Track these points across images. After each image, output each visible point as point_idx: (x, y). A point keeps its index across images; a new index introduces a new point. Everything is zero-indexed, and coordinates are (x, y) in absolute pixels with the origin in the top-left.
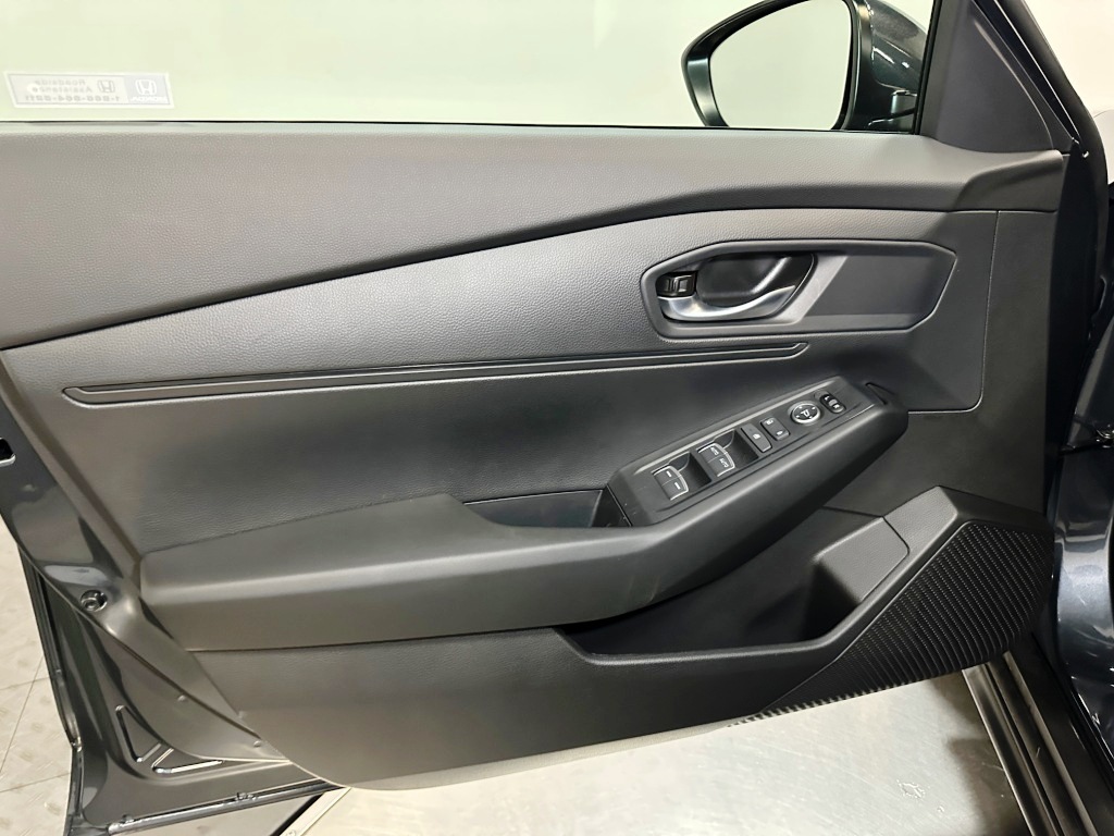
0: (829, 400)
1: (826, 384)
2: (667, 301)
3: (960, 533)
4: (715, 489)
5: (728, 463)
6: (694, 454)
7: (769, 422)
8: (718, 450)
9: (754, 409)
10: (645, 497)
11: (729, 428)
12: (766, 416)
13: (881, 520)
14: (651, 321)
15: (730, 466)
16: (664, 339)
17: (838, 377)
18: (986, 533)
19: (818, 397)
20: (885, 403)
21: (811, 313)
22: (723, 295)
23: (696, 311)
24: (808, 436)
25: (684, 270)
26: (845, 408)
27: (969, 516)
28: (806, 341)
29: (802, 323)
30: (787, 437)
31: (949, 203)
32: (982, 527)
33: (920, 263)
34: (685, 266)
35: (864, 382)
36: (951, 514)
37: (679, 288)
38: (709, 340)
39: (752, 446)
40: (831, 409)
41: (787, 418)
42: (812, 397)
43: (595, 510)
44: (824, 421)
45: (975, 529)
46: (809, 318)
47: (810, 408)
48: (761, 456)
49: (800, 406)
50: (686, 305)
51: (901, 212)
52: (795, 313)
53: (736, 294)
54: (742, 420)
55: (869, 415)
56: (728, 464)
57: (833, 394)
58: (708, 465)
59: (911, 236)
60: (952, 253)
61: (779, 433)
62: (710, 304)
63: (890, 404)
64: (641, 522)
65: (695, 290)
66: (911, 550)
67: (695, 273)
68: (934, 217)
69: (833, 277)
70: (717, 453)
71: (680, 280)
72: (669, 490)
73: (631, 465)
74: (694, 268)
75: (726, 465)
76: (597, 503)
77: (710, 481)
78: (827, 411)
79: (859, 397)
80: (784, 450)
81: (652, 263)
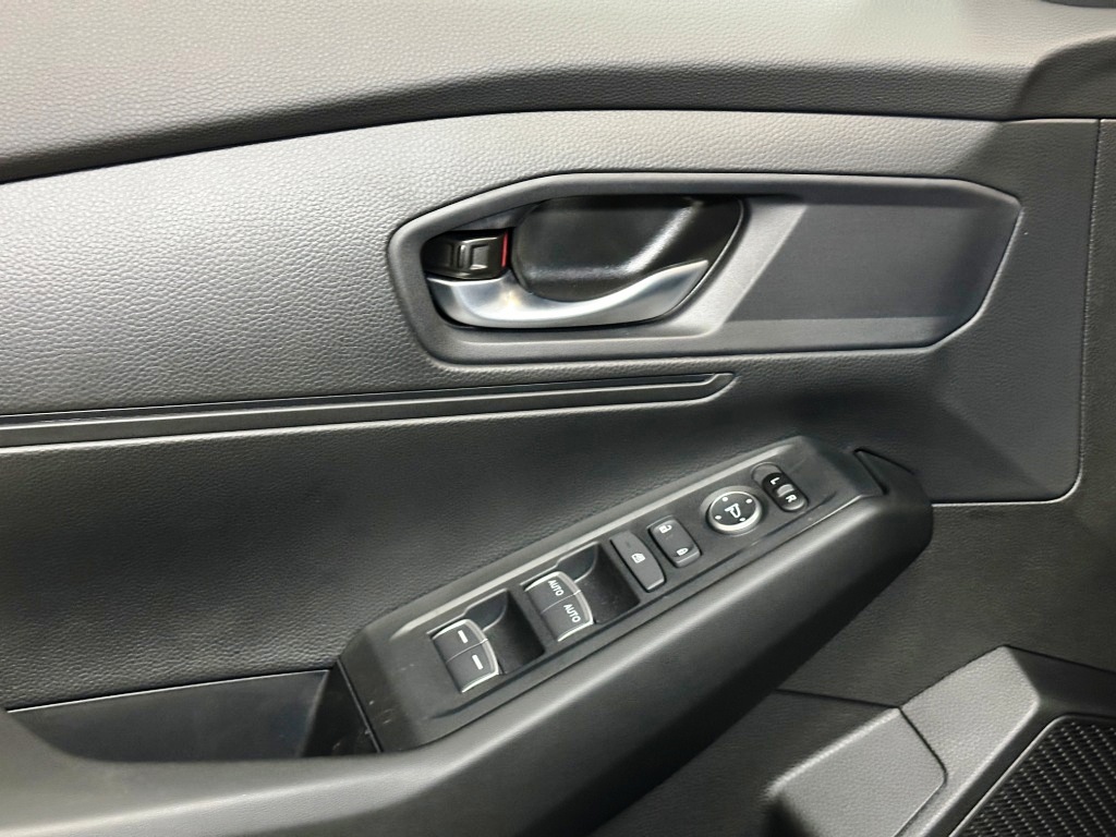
0: (779, 485)
1: (774, 452)
2: (447, 288)
3: (1045, 739)
4: (554, 667)
5: (581, 614)
6: (516, 595)
7: (663, 529)
8: (564, 587)
9: (637, 500)
10: (414, 687)
11: (586, 540)
12: (658, 516)
13: (894, 714)
14: (413, 329)
15: (584, 620)
16: (441, 365)
17: (798, 439)
18: (1096, 739)
19: (759, 478)
20: (885, 491)
21: (737, 315)
22: (572, 274)
23: (510, 307)
24: (740, 557)
25: (480, 227)
26: (808, 501)
27: (1064, 707)
28: (732, 370)
29: (722, 333)
30: (694, 561)
31: (1001, 104)
32: (1085, 725)
33: (950, 219)
34: (483, 218)
35: (850, 449)
36: (1029, 704)
37: (471, 263)
38: (536, 367)
39: (628, 576)
40: (781, 503)
41: (697, 522)
42: (747, 478)
43: (312, 712)
44: (770, 526)
45: (1075, 733)
46: (736, 324)
47: (741, 501)
48: (644, 598)
49: (723, 495)
50: (489, 295)
51: (910, 121)
52: (708, 316)
53: (597, 272)
54: (612, 523)
55: (851, 517)
56: (579, 617)
57: (788, 472)
58: (543, 617)
59: (927, 169)
60: (1012, 200)
61: (681, 552)
62: (541, 292)
63: (893, 493)
64: (398, 740)
65: (509, 265)
66: (951, 774)
67: (509, 232)
68: (975, 132)
69: (779, 245)
70: (559, 591)
71: (473, 247)
72: (459, 671)
73: (383, 620)
74: (501, 223)
75: (576, 618)
76: (316, 698)
77: (542, 651)
78: (773, 509)
79: (835, 479)
80: (689, 587)
81: (411, 212)
